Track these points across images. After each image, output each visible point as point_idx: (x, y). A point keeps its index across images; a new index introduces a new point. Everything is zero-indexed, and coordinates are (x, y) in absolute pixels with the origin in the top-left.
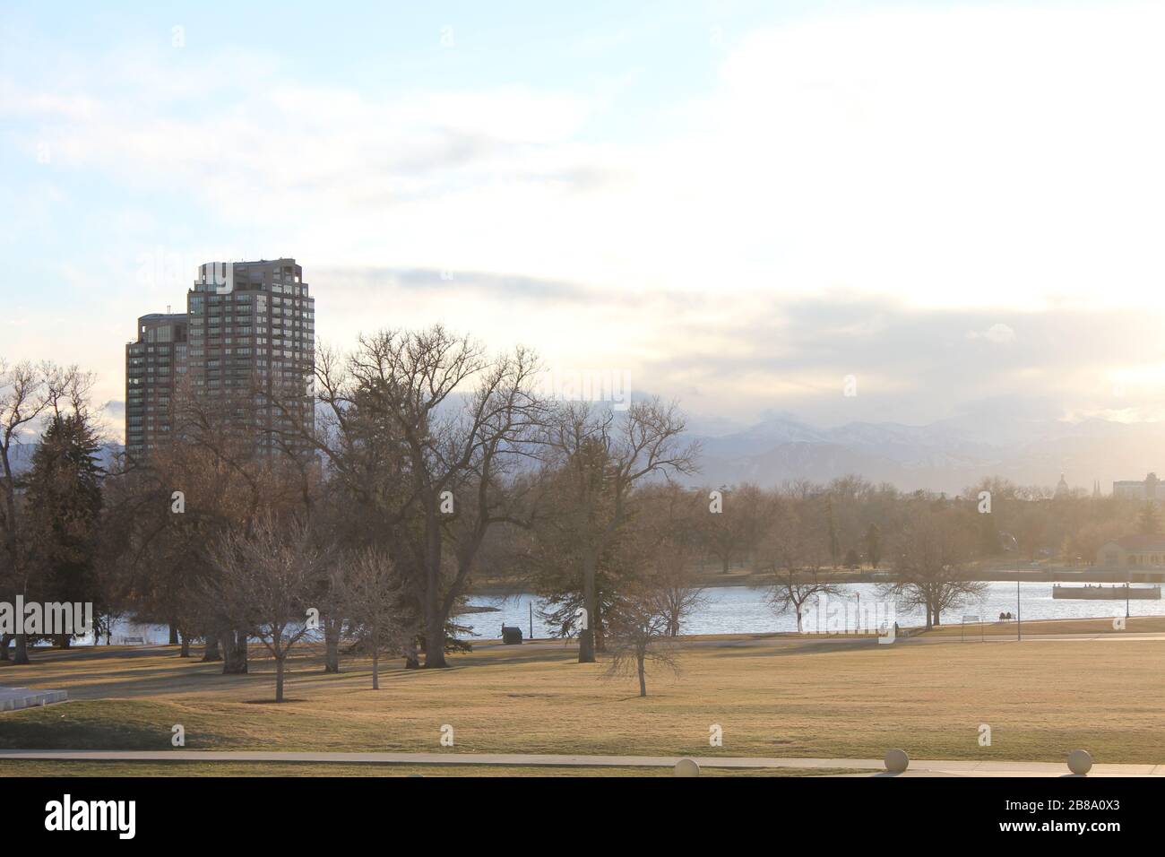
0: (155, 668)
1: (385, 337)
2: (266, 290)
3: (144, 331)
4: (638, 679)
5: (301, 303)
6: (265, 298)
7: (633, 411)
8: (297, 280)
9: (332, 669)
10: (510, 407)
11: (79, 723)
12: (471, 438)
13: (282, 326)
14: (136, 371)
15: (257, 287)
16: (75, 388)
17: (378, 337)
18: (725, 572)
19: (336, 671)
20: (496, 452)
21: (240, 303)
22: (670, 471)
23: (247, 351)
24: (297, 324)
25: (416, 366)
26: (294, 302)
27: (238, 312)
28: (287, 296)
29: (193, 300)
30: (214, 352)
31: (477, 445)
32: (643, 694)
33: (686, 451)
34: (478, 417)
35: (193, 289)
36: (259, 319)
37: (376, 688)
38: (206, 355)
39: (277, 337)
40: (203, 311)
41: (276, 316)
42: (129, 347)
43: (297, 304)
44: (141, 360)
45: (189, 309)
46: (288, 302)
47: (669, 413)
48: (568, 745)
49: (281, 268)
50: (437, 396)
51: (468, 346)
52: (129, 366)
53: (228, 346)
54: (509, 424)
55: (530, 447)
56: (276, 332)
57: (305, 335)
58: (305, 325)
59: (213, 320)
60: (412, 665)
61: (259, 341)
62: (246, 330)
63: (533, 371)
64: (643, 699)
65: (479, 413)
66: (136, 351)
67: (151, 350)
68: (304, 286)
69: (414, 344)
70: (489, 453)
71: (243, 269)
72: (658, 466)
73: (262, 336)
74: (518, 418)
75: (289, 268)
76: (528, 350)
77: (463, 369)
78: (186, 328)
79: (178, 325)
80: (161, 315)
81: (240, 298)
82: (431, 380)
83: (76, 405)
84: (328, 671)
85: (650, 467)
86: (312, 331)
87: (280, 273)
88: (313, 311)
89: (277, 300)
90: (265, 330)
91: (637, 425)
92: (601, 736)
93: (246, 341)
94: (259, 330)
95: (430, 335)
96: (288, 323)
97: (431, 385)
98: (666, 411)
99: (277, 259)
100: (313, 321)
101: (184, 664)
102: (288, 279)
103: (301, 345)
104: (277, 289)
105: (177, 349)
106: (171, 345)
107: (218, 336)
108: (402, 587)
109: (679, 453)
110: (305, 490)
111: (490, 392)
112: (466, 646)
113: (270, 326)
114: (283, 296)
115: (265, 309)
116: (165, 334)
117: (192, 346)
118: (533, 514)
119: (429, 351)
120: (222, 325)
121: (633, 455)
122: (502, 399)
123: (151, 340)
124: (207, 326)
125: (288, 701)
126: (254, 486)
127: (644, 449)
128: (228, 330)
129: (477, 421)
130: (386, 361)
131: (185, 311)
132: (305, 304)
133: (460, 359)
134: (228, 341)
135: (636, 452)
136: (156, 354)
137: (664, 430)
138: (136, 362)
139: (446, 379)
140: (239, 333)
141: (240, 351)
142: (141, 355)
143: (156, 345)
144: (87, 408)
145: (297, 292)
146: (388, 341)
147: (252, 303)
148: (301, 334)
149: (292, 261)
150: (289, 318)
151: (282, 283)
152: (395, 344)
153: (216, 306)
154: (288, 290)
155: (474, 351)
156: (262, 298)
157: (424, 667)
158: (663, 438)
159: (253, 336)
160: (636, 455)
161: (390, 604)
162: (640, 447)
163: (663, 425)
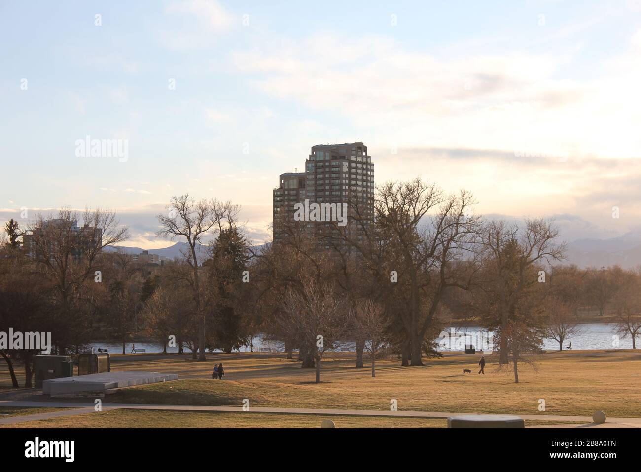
0: (271, 364)
1: (389, 185)
2: (348, 160)
3: (282, 182)
4: (514, 373)
5: (367, 166)
6: (347, 164)
7: (529, 226)
8: (364, 154)
9: (359, 366)
10: (457, 224)
11: (178, 391)
12: (435, 240)
13: (356, 179)
14: (279, 204)
15: (343, 158)
16: (230, 213)
17: (385, 185)
18: (601, 315)
19: (362, 367)
20: (450, 248)
21: (333, 167)
22: (550, 258)
23: (338, 193)
24: (365, 178)
25: (404, 201)
26: (363, 166)
27: (333, 172)
28: (360, 163)
29: (309, 165)
30: (319, 194)
31: (438, 244)
32: (517, 381)
33: (558, 247)
34: (438, 229)
35: (308, 159)
36: (344, 176)
37: (374, 376)
38: (316, 195)
39: (354, 185)
40: (314, 171)
41: (353, 174)
42: (275, 191)
43: (365, 167)
44: (281, 198)
45: (306, 170)
46: (360, 166)
47: (549, 226)
48: (431, 406)
49: (356, 147)
50: (417, 218)
51: (434, 190)
52: (275, 201)
53: (327, 190)
54: (457, 233)
55: (469, 246)
56: (353, 182)
57: (369, 184)
58: (369, 178)
59: (319, 176)
60: (405, 364)
61: (344, 187)
62: (337, 181)
63: (470, 203)
64: (516, 384)
65: (440, 226)
66: (279, 193)
67: (286, 192)
68: (368, 157)
69: (404, 189)
70: (446, 249)
71: (335, 148)
72: (543, 256)
73: (346, 184)
74: (461, 229)
75: (360, 148)
76: (467, 192)
77: (431, 203)
78: (304, 181)
79: (300, 179)
80: (292, 173)
81: (334, 164)
82: (414, 209)
83: (230, 223)
84: (357, 367)
85: (539, 256)
86: (373, 182)
87: (355, 150)
88: (373, 171)
89: (353, 165)
90: (347, 181)
91: (531, 233)
92: (452, 403)
93: (337, 187)
94: (344, 181)
95: (412, 184)
96: (360, 177)
97: (414, 211)
98: (547, 226)
99: (354, 142)
100: (373, 176)
101: (285, 362)
102: (360, 153)
103: (367, 189)
104: (353, 159)
105: (301, 192)
106: (297, 190)
107: (322, 184)
108: (388, 321)
109: (555, 248)
110: (345, 268)
111: (445, 215)
112: (440, 354)
113: (350, 179)
114: (357, 163)
115: (347, 170)
116: (294, 184)
117: (307, 190)
118: (469, 282)
119: (413, 193)
120: (324, 179)
121: (530, 249)
122: (453, 218)
123: (286, 187)
124: (316, 179)
125: (322, 382)
126: (317, 266)
127: (535, 246)
128: (327, 181)
129: (438, 231)
130: (390, 199)
131: (305, 172)
132: (369, 167)
133: (430, 197)
134: (327, 187)
135: (531, 248)
136: (289, 194)
137: (546, 236)
138: (278, 199)
139: (422, 208)
140: (333, 183)
141: (334, 193)
142: (281, 195)
143: (289, 190)
144: (236, 224)
145: (365, 160)
146: (391, 187)
147: (340, 166)
148: (367, 184)
149: (362, 143)
150: (360, 175)
151: (356, 155)
152: (394, 189)
153: (321, 168)
154: (360, 159)
155: (437, 192)
156: (345, 164)
157: (410, 366)
158: (546, 240)
159: (341, 185)
160: (531, 250)
161: (381, 331)
162: (534, 245)
163: (546, 233)
